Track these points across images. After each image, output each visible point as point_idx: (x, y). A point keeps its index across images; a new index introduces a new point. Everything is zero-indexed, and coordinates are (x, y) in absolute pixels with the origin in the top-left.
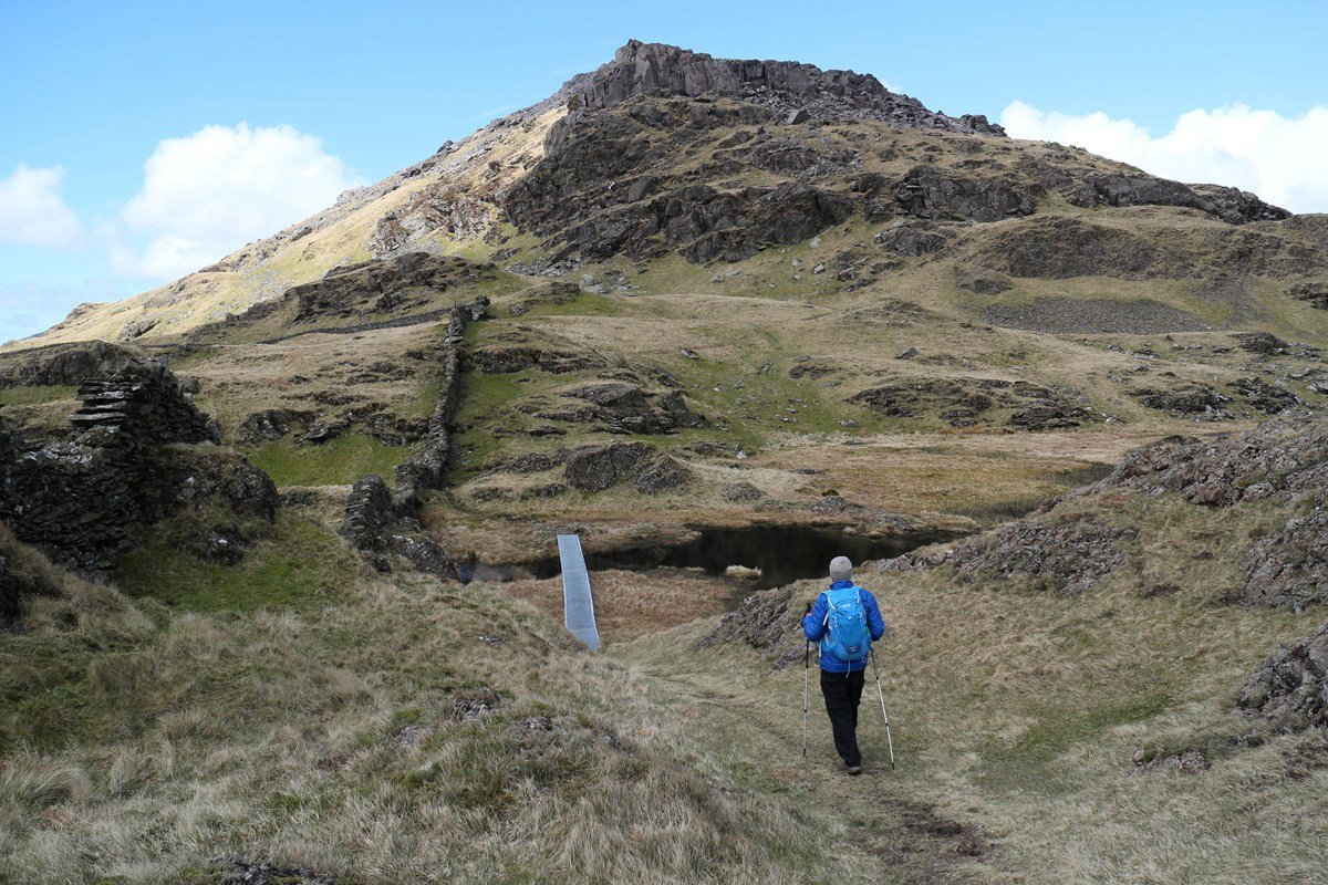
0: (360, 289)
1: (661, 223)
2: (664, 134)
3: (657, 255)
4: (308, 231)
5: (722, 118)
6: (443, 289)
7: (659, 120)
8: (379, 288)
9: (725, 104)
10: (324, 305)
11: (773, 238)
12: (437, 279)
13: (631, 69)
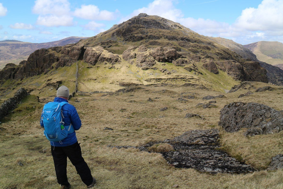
0: (106, 43)
1: (131, 38)
2: (135, 29)
3: (130, 41)
4: (106, 33)
5: (140, 27)
6: (112, 43)
7: (135, 27)
8: (107, 43)
9: (141, 26)
10: (103, 44)
11: (138, 40)
12: (111, 43)
13: (135, 21)
